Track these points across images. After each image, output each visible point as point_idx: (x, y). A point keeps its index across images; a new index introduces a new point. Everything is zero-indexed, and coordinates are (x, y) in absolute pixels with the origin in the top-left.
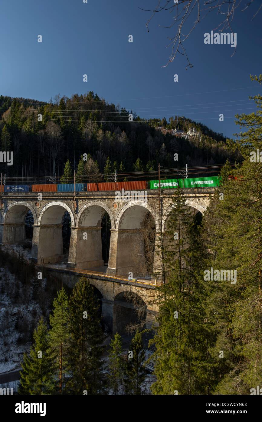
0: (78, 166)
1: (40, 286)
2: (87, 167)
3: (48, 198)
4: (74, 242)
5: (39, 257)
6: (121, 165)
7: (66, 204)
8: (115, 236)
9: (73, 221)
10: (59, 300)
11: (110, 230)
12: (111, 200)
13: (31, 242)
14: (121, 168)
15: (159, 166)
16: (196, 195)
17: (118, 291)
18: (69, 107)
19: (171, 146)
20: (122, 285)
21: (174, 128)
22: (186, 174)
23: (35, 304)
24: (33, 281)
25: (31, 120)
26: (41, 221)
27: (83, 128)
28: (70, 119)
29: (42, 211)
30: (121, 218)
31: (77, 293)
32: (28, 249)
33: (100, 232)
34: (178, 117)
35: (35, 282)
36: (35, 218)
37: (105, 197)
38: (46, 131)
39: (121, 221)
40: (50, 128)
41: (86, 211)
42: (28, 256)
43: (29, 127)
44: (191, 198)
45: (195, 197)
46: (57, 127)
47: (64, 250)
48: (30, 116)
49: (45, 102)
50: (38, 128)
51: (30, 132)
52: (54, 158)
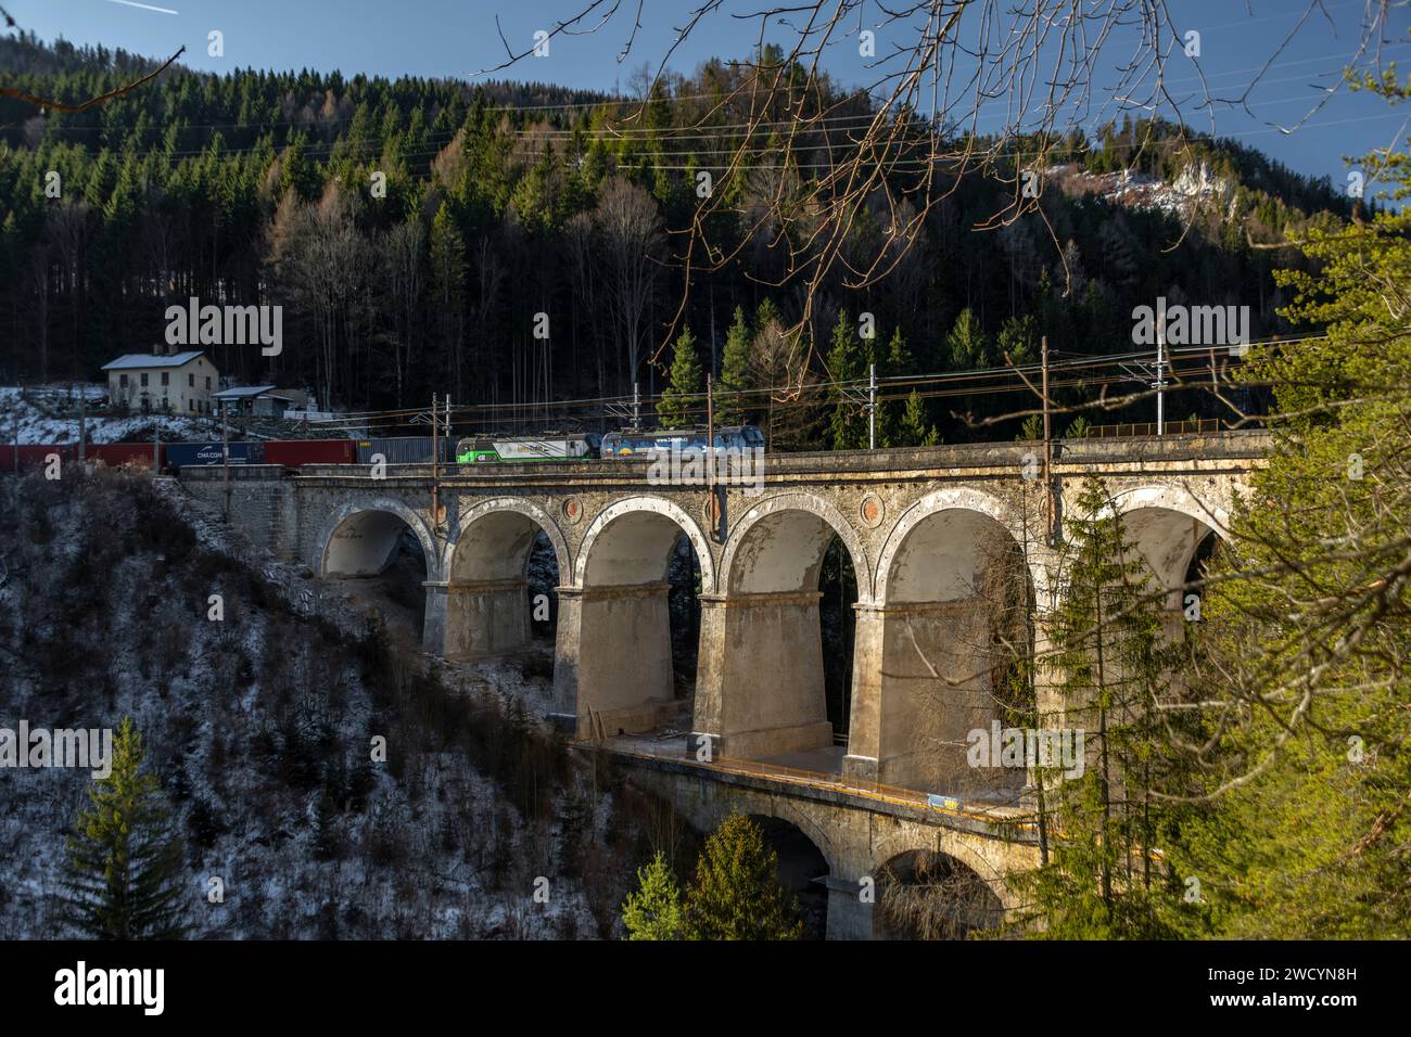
0: (725, 350)
1: (589, 822)
2: (759, 356)
3: (609, 482)
4: (713, 653)
5: (582, 711)
6: (897, 339)
7: (681, 505)
8: (871, 631)
9: (709, 570)
10: (646, 901)
11: (854, 606)
12: (854, 487)
13: (550, 650)
14: (896, 351)
15: (1044, 347)
16: (1200, 463)
17: (888, 848)
18: (686, 113)
19: (1104, 249)
20: (905, 825)
21: (1117, 167)
22: (1160, 376)
23: (569, 893)
24: (563, 803)
25: (542, 174)
26: (585, 574)
27: (744, 193)
28: (694, 160)
29: (590, 532)
30: (895, 561)
31: (712, 875)
32: (540, 679)
33: (814, 612)
34: (1134, 120)
35: (567, 809)
36: (562, 563)
37: (828, 477)
38: (600, 215)
39: (897, 571)
40: (615, 205)
41: (758, 533)
42: (539, 708)
43: (533, 203)
44: (1180, 477)
45: (1196, 472)
46: (642, 198)
47: (677, 681)
48: (536, 158)
49: (597, 91)
50: (567, 208)
51: (540, 223)
52: (633, 320)
